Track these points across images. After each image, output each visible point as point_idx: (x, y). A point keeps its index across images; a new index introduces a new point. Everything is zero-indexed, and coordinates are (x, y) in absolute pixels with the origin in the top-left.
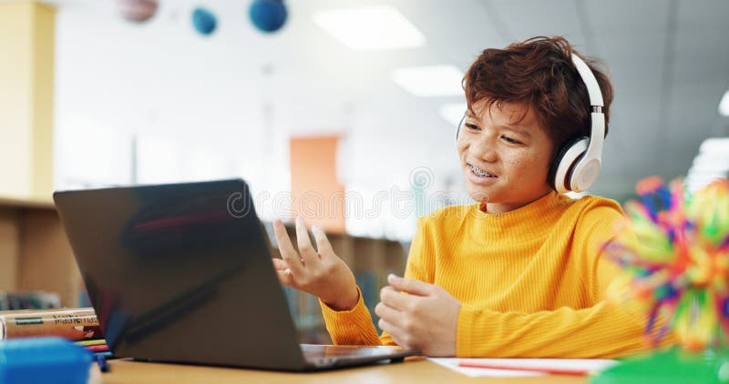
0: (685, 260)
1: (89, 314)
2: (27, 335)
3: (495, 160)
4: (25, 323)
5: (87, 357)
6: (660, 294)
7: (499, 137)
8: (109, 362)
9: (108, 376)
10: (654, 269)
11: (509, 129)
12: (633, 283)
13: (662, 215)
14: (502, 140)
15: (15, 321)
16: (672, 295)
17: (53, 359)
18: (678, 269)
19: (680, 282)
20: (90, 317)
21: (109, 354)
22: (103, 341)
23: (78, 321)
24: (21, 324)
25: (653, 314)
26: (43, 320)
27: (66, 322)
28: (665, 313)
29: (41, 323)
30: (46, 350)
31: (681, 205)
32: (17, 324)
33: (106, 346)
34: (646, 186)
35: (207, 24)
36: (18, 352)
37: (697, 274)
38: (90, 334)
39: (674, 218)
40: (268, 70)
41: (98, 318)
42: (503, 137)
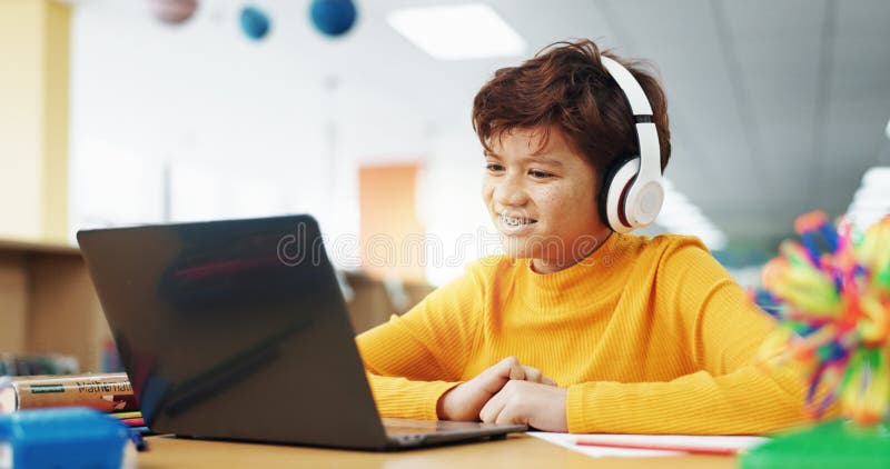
0: (856, 313)
1: (121, 380)
2: (46, 405)
3: (525, 203)
4: (43, 392)
5: (122, 432)
6: (823, 355)
7: (526, 174)
8: (145, 439)
9: (145, 456)
10: (816, 325)
11: (534, 161)
12: (789, 342)
13: (826, 259)
14: (530, 176)
15: (30, 389)
16: (840, 355)
17: (82, 433)
18: (846, 325)
19: (848, 340)
20: (121, 384)
21: (145, 429)
22: (138, 414)
23: (107, 390)
24: (37, 392)
25: (815, 380)
26: (65, 387)
27: (91, 390)
28: (830, 377)
29: (63, 391)
30: (71, 423)
31: (849, 247)
32: (33, 392)
33: (142, 420)
34: (807, 223)
35: (258, 26)
36: (37, 425)
37: (869, 330)
38: (122, 405)
39: (842, 262)
40: (332, 83)
41: (132, 385)
42: (530, 172)
